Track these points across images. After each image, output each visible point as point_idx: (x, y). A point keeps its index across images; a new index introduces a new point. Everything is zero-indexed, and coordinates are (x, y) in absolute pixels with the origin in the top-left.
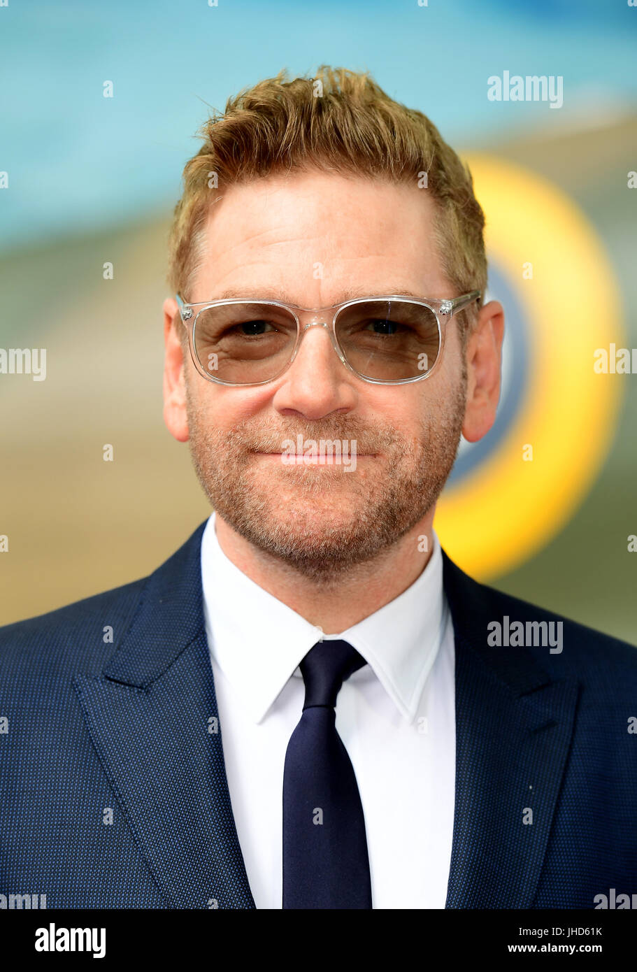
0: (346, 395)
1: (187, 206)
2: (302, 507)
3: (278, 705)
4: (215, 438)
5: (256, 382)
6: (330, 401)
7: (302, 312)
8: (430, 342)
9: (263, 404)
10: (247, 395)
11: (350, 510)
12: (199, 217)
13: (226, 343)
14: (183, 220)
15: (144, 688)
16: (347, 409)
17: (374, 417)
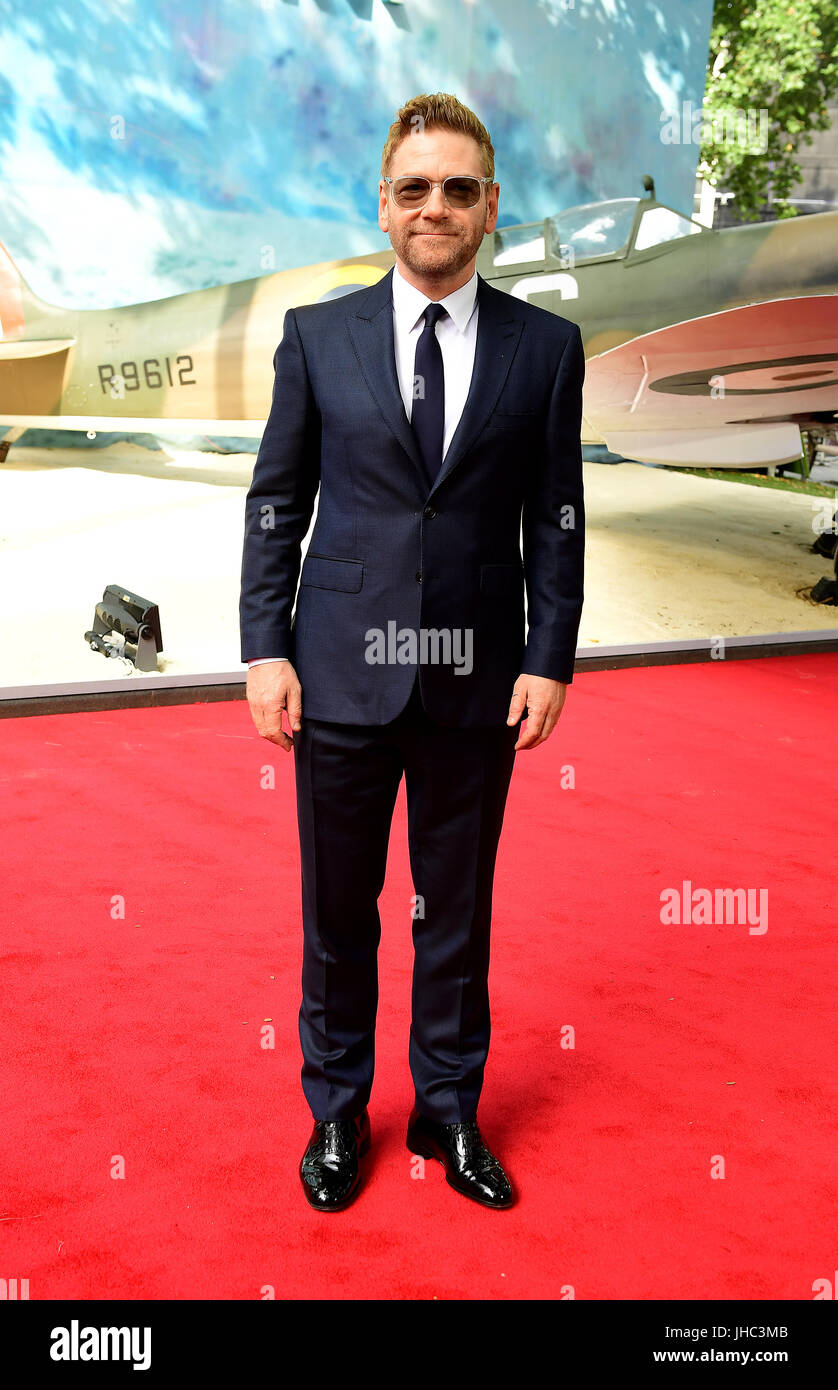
0: (447, 212)
1: (390, 143)
2: (430, 254)
3: (416, 326)
4: (399, 228)
5: (415, 207)
6: (442, 214)
7: (432, 181)
8: (477, 195)
9: (417, 216)
10: (412, 212)
11: (447, 254)
12: (394, 148)
13: (403, 193)
14: (388, 148)
15: (369, 320)
16: (446, 218)
17: (456, 221)
